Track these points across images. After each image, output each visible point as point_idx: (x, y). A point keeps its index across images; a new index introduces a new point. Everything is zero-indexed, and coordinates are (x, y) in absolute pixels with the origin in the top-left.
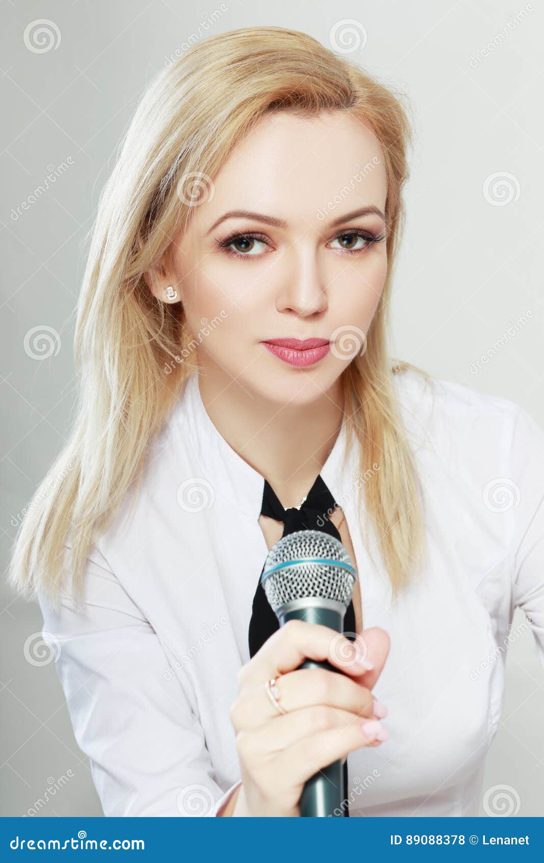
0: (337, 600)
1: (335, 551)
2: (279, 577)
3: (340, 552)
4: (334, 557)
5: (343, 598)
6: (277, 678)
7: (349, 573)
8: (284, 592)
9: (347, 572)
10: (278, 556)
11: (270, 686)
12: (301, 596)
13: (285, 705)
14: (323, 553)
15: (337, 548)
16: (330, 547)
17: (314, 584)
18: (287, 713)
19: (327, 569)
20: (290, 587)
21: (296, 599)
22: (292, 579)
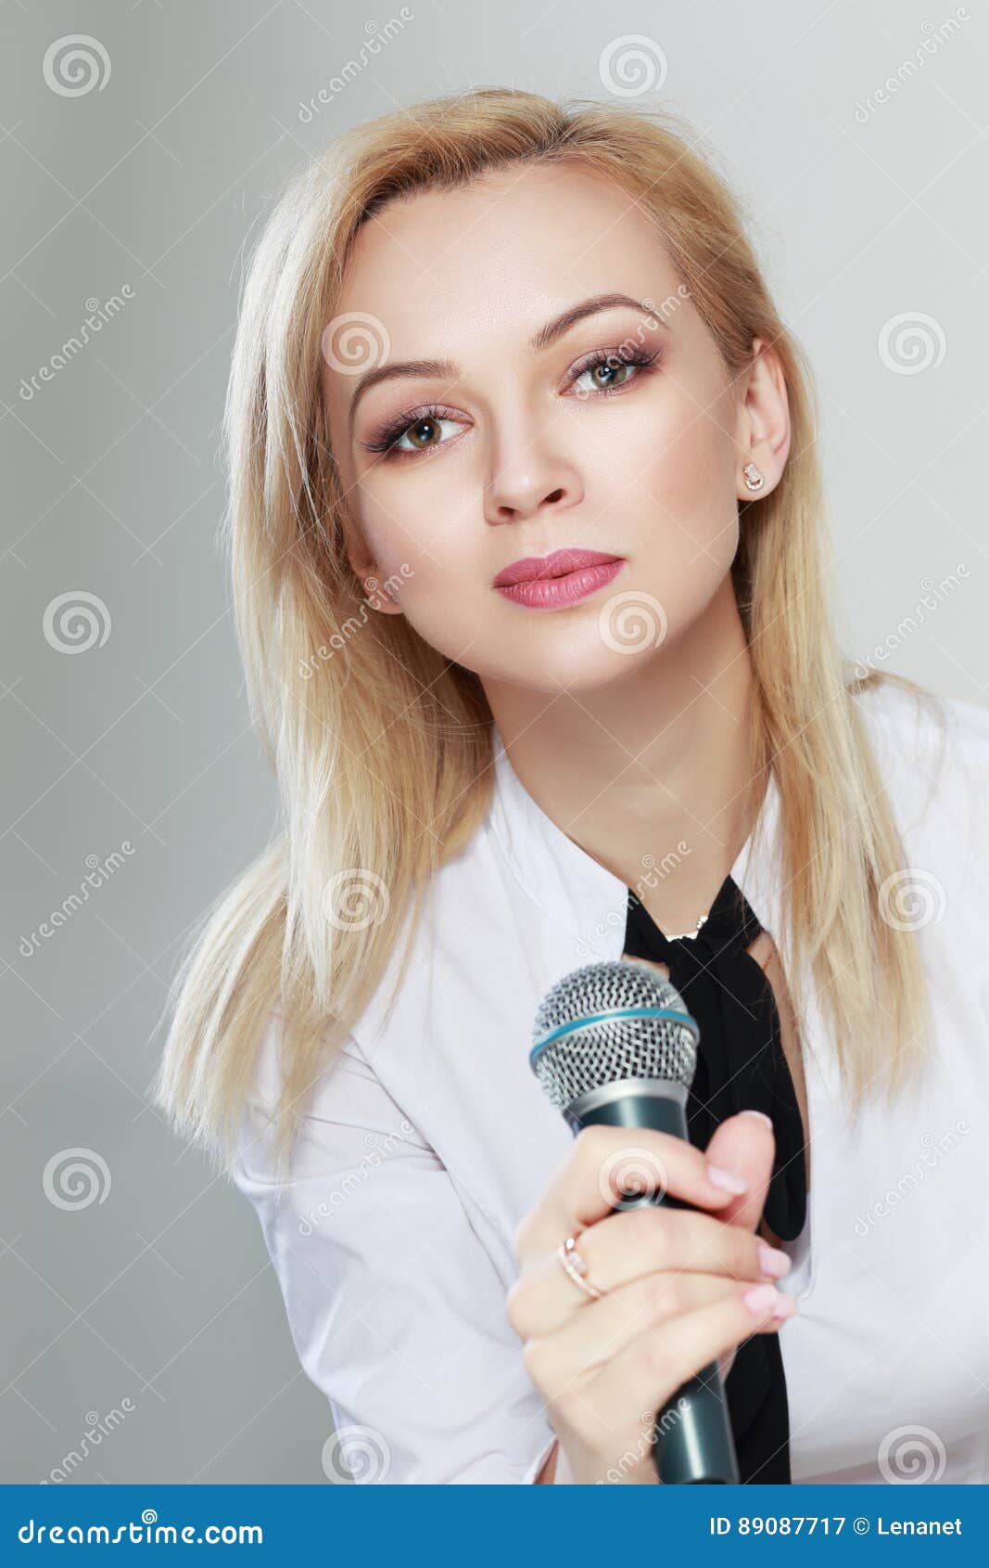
0: (665, 1078)
1: (648, 991)
2: (557, 1054)
3: (659, 992)
4: (648, 1003)
5: (678, 1071)
6: (577, 1235)
7: (681, 1027)
8: (569, 1079)
9: (676, 1025)
10: (549, 1017)
11: (567, 1252)
12: (600, 1083)
13: (599, 1280)
14: (628, 999)
15: (652, 985)
16: (638, 985)
17: (619, 1057)
18: (604, 1294)
19: (639, 1026)
20: (578, 1068)
21: (593, 1088)
22: (578, 1054)
